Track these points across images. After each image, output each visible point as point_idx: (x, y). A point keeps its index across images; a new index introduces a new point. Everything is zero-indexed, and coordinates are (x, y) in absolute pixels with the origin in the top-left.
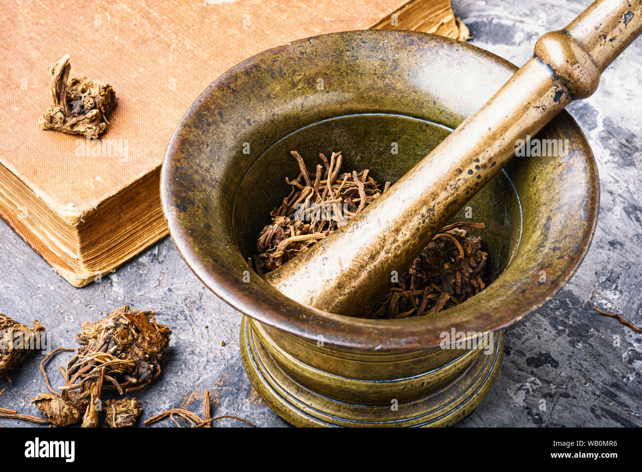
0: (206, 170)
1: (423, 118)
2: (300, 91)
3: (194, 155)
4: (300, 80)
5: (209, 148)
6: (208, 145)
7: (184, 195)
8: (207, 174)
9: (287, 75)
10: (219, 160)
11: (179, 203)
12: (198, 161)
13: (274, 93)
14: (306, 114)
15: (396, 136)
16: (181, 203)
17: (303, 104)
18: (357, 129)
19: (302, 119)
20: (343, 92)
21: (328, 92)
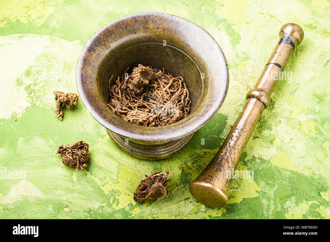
1: (194, 60)
2: (159, 31)
3: (107, 36)
4: (161, 28)
6: (115, 34)
7: (93, 47)
9: (158, 24)
11: (89, 49)
13: (150, 27)
14: (158, 39)
15: (186, 61)
16: (90, 49)
17: (158, 36)
18: (175, 52)
19: (156, 40)
20: (173, 38)
21: (168, 36)
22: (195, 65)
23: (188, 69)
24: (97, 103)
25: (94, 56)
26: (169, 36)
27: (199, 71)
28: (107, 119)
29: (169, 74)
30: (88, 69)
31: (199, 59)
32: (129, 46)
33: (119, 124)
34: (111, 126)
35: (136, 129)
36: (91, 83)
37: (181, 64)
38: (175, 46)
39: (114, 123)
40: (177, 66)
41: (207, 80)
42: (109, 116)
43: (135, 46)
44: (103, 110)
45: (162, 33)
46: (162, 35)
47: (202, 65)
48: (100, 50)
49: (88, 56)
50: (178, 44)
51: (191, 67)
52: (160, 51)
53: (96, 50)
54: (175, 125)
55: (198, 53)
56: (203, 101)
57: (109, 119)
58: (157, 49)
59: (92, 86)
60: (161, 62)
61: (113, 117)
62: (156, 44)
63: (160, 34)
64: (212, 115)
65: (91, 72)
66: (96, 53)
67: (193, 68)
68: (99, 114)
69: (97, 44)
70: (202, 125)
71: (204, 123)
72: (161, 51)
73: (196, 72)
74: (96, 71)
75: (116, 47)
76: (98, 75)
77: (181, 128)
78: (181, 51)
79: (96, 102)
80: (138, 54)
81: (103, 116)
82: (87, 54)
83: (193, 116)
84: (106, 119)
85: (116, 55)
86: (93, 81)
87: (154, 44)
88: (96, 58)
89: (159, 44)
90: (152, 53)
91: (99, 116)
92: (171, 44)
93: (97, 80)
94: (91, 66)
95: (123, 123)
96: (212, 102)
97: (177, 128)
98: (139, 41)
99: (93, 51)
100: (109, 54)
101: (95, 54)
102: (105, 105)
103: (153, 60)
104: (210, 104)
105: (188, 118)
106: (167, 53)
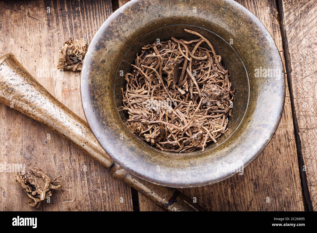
0: (123, 31)
3: (121, 23)
5: (132, 21)
6: (132, 20)
7: (103, 42)
8: (123, 33)
10: (133, 28)
12: (121, 26)
16: (99, 45)
25: (104, 55)
30: (97, 76)
36: (101, 95)
48: (112, 44)
49: (96, 57)
53: (106, 45)
59: (102, 100)
65: (100, 79)
69: (107, 37)
86: (103, 92)
88: (107, 57)
94: (100, 70)
99: (103, 48)
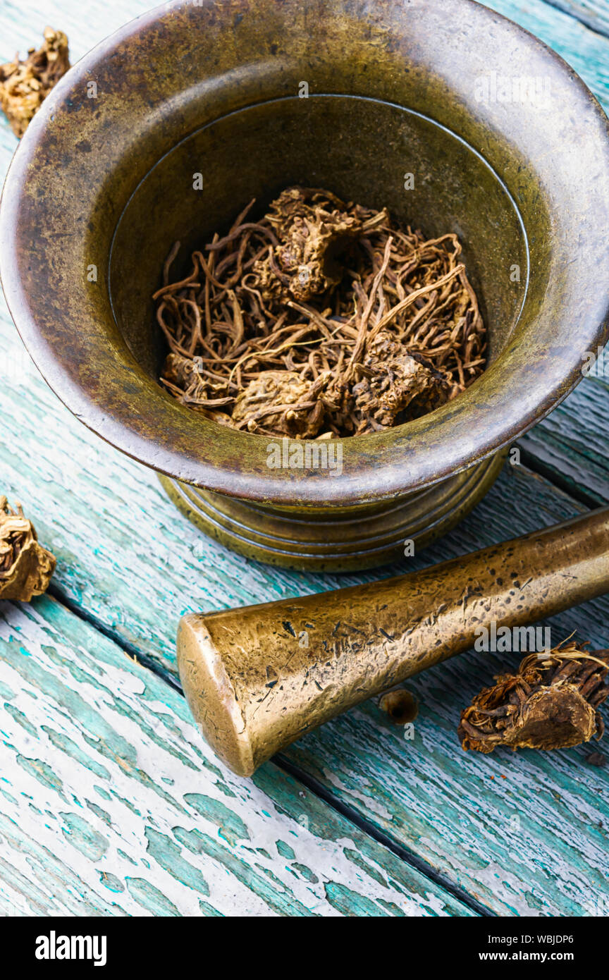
1: (503, 178)
2: (373, 49)
4: (381, 34)
5: (187, 52)
9: (368, 18)
13: (336, 30)
14: (366, 81)
15: (473, 180)
17: (366, 67)
18: (432, 141)
19: (358, 84)
20: (427, 83)
21: (407, 71)
22: (506, 198)
23: (482, 215)
24: (72, 319)
25: (91, 129)
26: (411, 70)
27: (518, 222)
28: (96, 389)
29: (409, 228)
30: (58, 180)
31: (522, 175)
32: (245, 103)
33: (144, 416)
34: (107, 420)
35: (213, 442)
36: (62, 235)
37: (455, 191)
38: (433, 113)
39: (124, 410)
40: (441, 201)
41: (543, 262)
42: (108, 379)
43: (270, 102)
44: (90, 352)
45: (382, 58)
46: (381, 67)
47: (530, 200)
48: (118, 105)
49: (63, 128)
50: (444, 106)
51: (492, 208)
52: (376, 131)
53: (99, 104)
54: (381, 441)
55: (520, 146)
56: (514, 349)
57: (106, 390)
58: (363, 126)
59: (62, 249)
60: (378, 178)
61: (128, 384)
62: (359, 101)
63: (375, 61)
64: (539, 411)
65: (67, 192)
66: (98, 116)
67: (497, 212)
68: (67, 368)
69: (106, 80)
70: (490, 449)
71: (501, 443)
72: (381, 135)
73: (509, 226)
74: (93, 192)
75: (191, 102)
76: (96, 210)
77: (399, 455)
78: (457, 137)
79: (67, 314)
80: (284, 138)
81: (85, 374)
82: (58, 119)
83: (463, 408)
84: (93, 391)
85: (188, 134)
86: (70, 231)
87: (349, 100)
88: (98, 138)
89: (370, 103)
90: (345, 139)
91: (65, 374)
92: (417, 105)
93: (91, 226)
94: (70, 166)
95: (163, 411)
96: (546, 357)
97: (385, 454)
98: (287, 86)
99: (89, 109)
100: (158, 127)
101: (96, 122)
102: (104, 334)
103: (349, 169)
104: (538, 363)
105: (438, 415)
106: (403, 143)
